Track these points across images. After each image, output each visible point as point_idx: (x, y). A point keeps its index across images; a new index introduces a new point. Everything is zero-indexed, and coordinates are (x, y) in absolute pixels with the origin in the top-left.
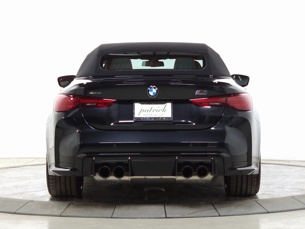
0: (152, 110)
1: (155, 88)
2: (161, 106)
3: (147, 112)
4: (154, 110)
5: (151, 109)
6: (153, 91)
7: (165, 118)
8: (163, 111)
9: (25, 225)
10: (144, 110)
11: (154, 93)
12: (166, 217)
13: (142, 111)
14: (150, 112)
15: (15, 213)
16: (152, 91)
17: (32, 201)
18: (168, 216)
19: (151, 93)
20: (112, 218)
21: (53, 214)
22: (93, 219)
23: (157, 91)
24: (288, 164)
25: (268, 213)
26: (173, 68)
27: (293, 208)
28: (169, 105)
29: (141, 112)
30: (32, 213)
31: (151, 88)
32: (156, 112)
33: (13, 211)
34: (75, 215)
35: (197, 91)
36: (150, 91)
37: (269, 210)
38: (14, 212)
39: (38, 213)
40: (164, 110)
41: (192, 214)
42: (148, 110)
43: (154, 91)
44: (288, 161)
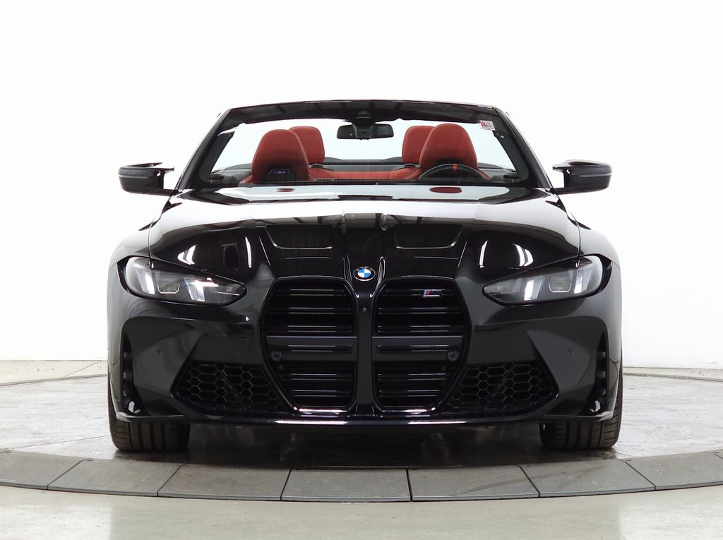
9: (73, 516)
12: (411, 499)
15: (48, 489)
17: (89, 460)
18: (415, 497)
20: (281, 500)
21: (138, 490)
22: (236, 503)
24: (701, 376)
25: (655, 490)
27: (717, 480)
30: (88, 488)
33: (44, 484)
34: (193, 493)
37: (658, 484)
38: (46, 485)
39: (105, 489)
41: (472, 493)
44: (700, 371)
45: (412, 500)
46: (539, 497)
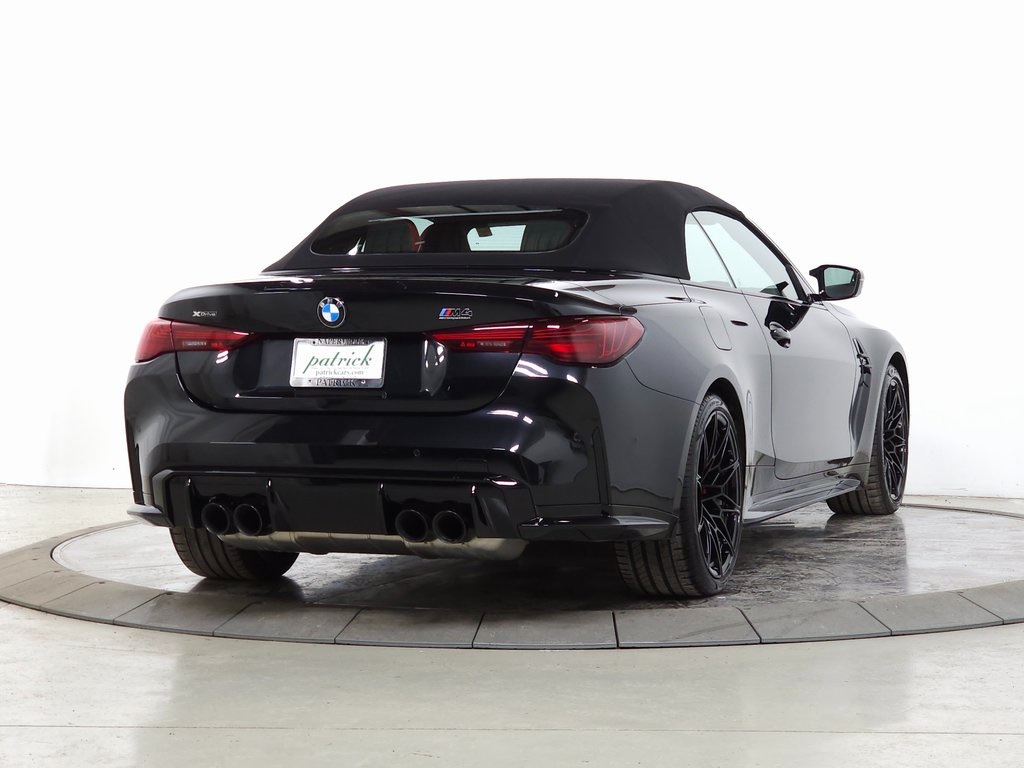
0: (337, 361)
1: (335, 302)
2: (359, 350)
3: (326, 364)
4: (342, 359)
5: (335, 358)
6: (331, 311)
7: (367, 380)
8: (362, 364)
10: (317, 360)
11: (333, 315)
14: (331, 365)
16: (328, 310)
19: (327, 317)
20: (472, 648)
22: (421, 650)
23: (340, 309)
26: (519, 249)
28: (378, 348)
29: (310, 364)
31: (326, 302)
32: (347, 365)
35: (444, 310)
36: (324, 311)
40: (365, 361)
42: (328, 360)
43: (334, 309)
45: (618, 647)
46: (761, 643)
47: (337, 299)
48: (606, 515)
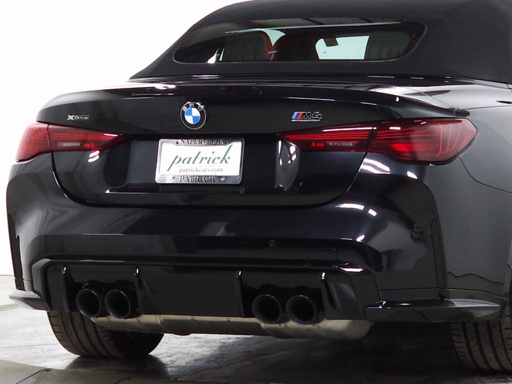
0: (199, 160)
1: (196, 106)
2: (219, 150)
3: (188, 163)
4: (203, 158)
5: (197, 157)
6: (192, 115)
7: (226, 177)
8: (221, 162)
10: (180, 159)
11: (194, 118)
13: (178, 160)
14: (193, 163)
16: (190, 113)
19: (189, 119)
23: (201, 112)
26: (363, 58)
28: (236, 148)
29: (173, 162)
31: (188, 106)
32: (208, 163)
35: (296, 113)
36: (187, 115)
40: (224, 159)
42: (190, 159)
43: (196, 113)
47: (198, 104)
48: (442, 298)
